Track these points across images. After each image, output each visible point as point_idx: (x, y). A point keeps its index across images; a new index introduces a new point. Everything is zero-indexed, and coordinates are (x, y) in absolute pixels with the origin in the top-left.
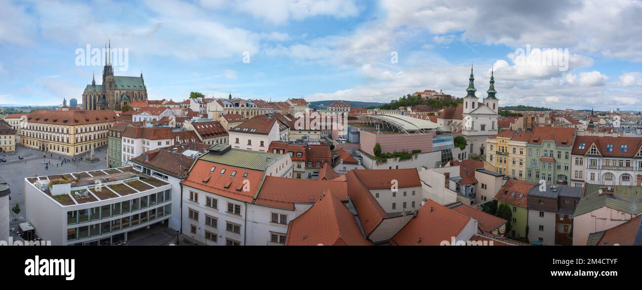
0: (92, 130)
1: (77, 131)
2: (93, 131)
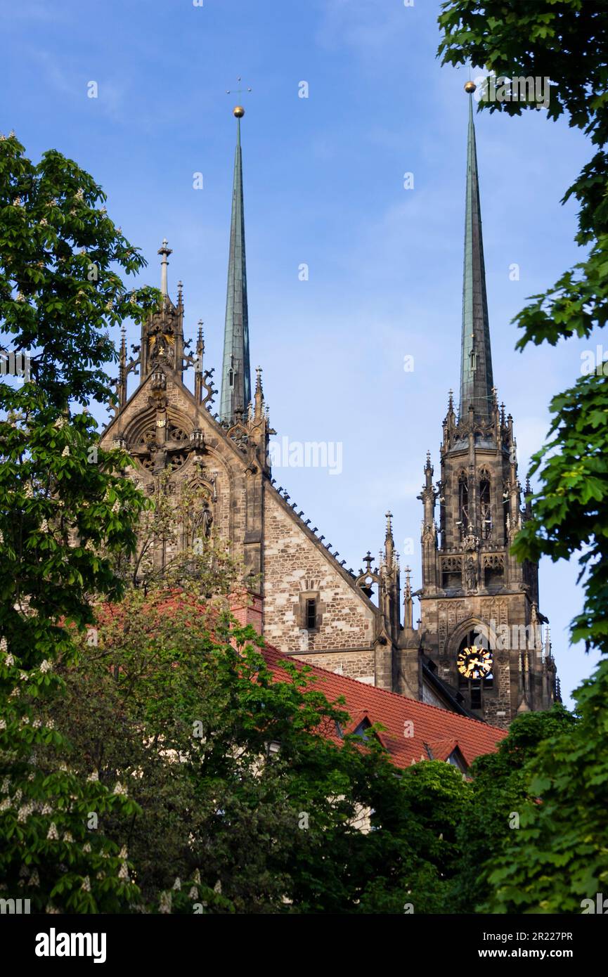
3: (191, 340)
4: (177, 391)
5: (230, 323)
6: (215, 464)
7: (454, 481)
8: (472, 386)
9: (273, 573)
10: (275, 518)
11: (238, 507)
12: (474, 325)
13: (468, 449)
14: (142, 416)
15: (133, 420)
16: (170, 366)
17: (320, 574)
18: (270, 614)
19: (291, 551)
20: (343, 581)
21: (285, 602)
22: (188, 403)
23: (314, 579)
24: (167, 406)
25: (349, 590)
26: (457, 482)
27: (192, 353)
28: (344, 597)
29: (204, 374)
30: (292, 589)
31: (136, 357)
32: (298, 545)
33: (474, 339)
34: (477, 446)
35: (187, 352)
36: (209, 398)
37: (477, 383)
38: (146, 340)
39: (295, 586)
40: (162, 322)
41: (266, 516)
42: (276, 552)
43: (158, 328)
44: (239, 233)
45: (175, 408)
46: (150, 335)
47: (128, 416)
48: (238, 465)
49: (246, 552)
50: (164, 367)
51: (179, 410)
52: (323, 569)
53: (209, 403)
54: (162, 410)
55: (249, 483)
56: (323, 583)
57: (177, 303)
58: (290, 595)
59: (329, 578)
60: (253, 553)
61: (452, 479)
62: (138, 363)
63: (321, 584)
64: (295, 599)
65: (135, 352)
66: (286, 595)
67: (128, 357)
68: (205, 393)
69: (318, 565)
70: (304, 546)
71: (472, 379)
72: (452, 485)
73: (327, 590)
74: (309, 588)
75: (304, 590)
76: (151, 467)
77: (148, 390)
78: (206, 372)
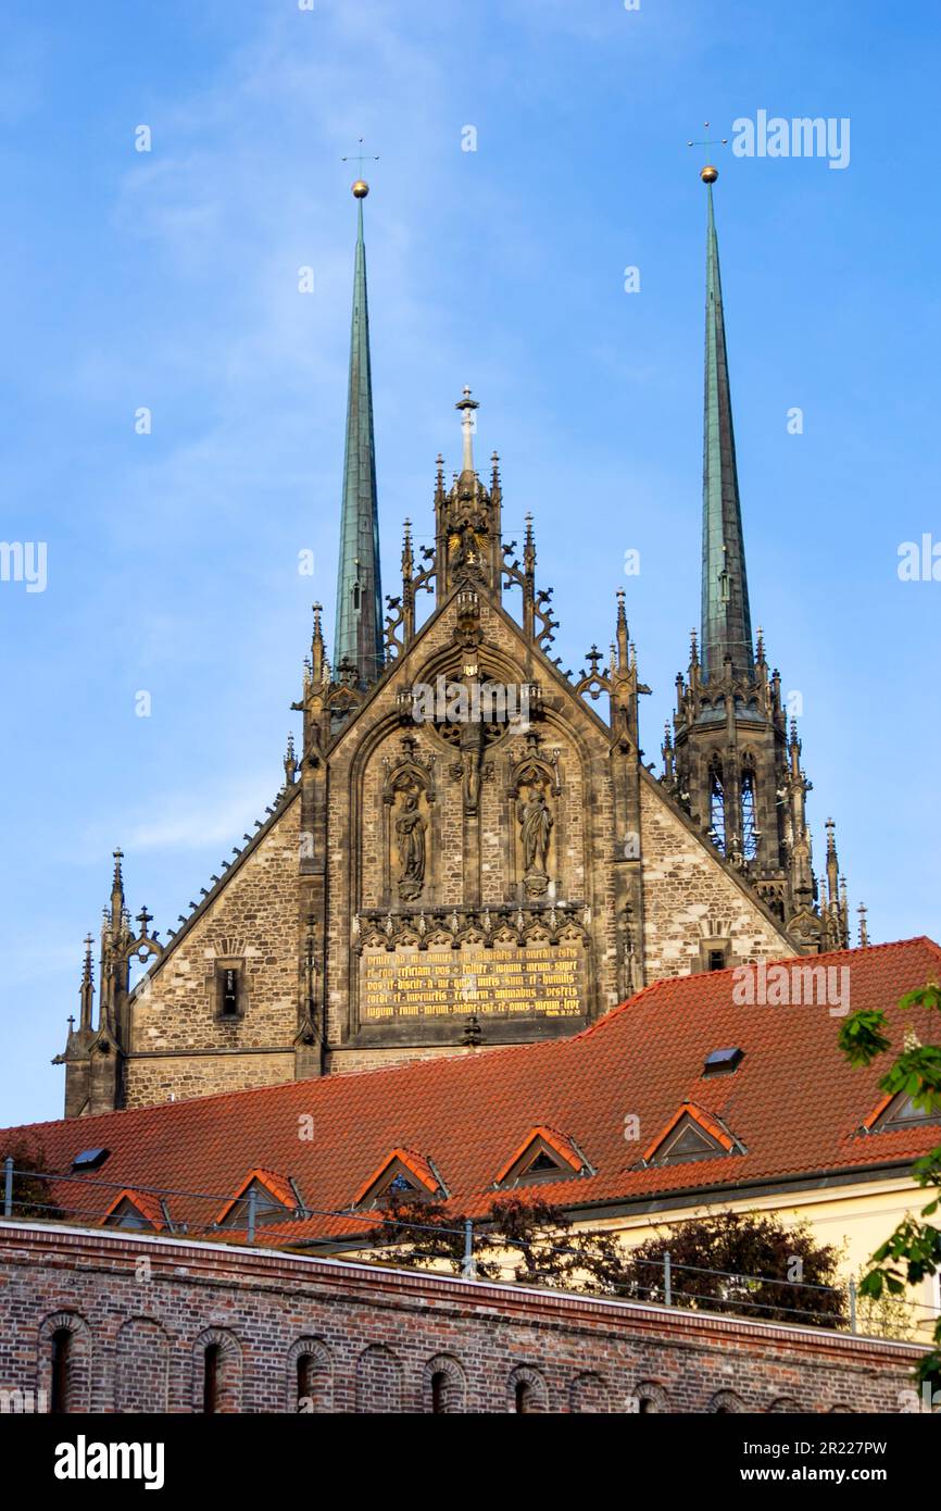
3: (514, 544)
4: (496, 621)
5: (352, 513)
6: (555, 736)
7: (702, 769)
8: (725, 624)
9: (658, 908)
10: (657, 822)
11: (599, 804)
12: (724, 533)
13: (726, 720)
14: (441, 657)
15: (427, 663)
16: (483, 581)
17: (731, 913)
18: (654, 972)
19: (685, 875)
20: (767, 924)
21: (677, 955)
22: (515, 639)
23: (720, 919)
24: (480, 643)
25: (777, 937)
26: (706, 771)
27: (517, 563)
28: (769, 948)
29: (537, 597)
30: (688, 934)
31: (428, 565)
32: (695, 867)
33: (726, 552)
34: (738, 716)
35: (509, 561)
36: (546, 634)
37: (733, 620)
38: (443, 540)
39: (692, 929)
40: (474, 514)
41: (642, 819)
42: (660, 876)
43: (466, 522)
44: (364, 374)
45: (494, 647)
46: (450, 532)
47: (421, 657)
48: (597, 739)
49: (616, 876)
50: (476, 583)
51: (500, 651)
52: (735, 904)
53: (545, 642)
54: (471, 650)
55: (617, 767)
56: (736, 927)
57: (491, 485)
58: (686, 944)
59: (744, 919)
60: (629, 877)
61: (699, 766)
62: (432, 575)
63: (732, 929)
64: (694, 950)
65: (426, 557)
66: (679, 944)
67: (416, 565)
68: (539, 626)
69: (727, 897)
70: (704, 868)
71: (723, 614)
72: (699, 776)
73: (742, 937)
74: (715, 934)
75: (707, 936)
76: (453, 738)
77: (451, 618)
78: (540, 593)
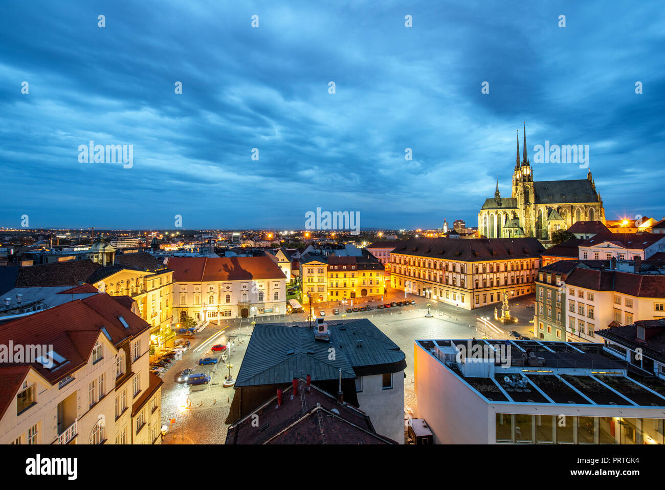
0: (502, 269)
1: (477, 269)
2: (502, 272)
